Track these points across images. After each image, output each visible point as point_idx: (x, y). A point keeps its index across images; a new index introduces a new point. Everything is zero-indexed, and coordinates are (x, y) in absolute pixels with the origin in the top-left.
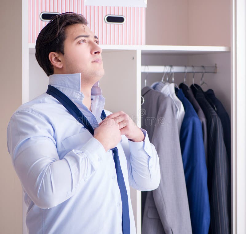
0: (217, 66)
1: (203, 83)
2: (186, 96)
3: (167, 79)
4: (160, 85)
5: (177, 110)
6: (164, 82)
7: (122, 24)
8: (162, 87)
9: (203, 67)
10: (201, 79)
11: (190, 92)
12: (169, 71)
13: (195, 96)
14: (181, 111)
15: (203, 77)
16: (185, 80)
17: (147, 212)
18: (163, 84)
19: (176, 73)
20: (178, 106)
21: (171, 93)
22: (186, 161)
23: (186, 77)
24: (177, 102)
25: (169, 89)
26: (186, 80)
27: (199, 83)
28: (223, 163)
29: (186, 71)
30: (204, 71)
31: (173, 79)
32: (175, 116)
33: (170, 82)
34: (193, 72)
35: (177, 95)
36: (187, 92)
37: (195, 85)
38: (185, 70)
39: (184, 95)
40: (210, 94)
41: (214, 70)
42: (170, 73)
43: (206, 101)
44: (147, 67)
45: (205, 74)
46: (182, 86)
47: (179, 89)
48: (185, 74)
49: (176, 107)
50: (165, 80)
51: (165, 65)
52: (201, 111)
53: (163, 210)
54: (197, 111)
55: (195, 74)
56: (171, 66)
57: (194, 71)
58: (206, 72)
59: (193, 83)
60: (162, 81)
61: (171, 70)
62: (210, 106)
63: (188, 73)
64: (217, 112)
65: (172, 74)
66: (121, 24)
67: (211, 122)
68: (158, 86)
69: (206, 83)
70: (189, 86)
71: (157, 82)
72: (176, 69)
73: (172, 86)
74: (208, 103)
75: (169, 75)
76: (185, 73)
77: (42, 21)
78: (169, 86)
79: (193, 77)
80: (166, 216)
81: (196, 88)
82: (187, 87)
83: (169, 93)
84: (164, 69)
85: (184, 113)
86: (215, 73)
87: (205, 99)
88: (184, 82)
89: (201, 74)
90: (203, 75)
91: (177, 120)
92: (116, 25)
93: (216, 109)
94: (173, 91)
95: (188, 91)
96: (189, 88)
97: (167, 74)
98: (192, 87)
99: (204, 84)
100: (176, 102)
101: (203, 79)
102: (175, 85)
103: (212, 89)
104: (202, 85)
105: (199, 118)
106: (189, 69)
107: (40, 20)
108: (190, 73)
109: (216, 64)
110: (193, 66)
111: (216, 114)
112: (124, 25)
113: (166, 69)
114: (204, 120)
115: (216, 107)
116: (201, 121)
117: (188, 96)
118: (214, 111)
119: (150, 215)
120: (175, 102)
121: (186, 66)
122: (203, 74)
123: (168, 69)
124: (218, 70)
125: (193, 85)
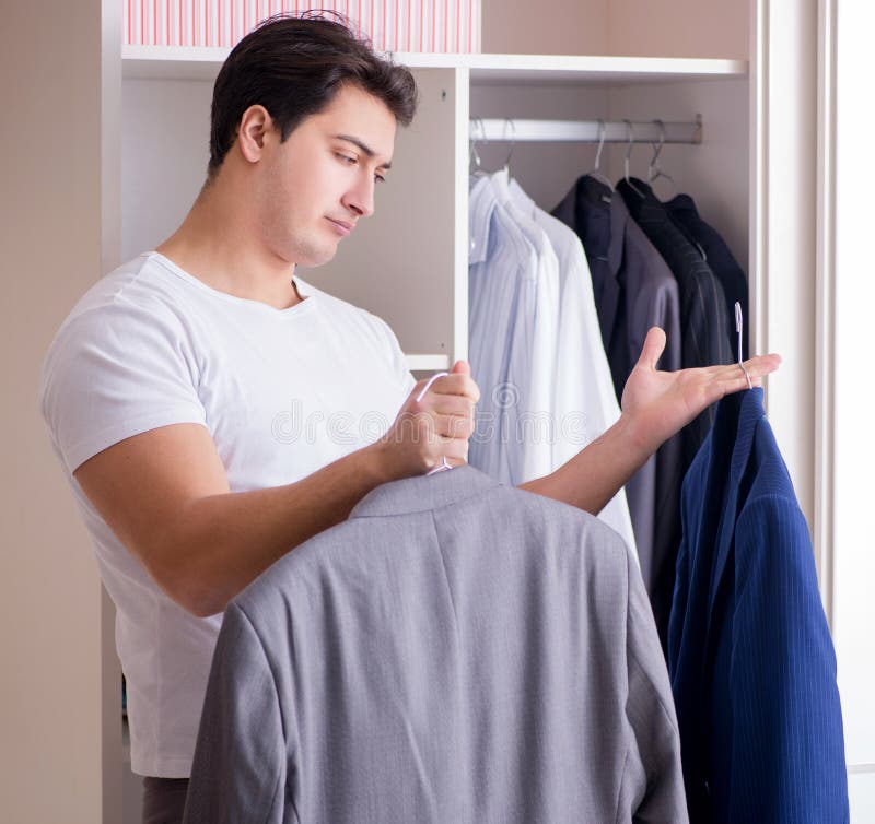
0: (704, 120)
1: (658, 174)
9: (659, 123)
10: (653, 163)
15: (656, 156)
16: (597, 165)
26: (602, 161)
27: (646, 175)
29: (603, 136)
30: (662, 138)
34: (627, 141)
37: (632, 179)
38: (599, 132)
40: (682, 208)
41: (692, 134)
48: (601, 145)
55: (635, 145)
57: (632, 137)
58: (666, 142)
59: (627, 174)
69: (669, 178)
70: (612, 186)
76: (598, 141)
79: (627, 156)
81: (636, 189)
82: (605, 190)
86: (694, 143)
88: (593, 172)
89: (651, 145)
90: (658, 150)
93: (704, 255)
96: (613, 190)
98: (622, 185)
99: (660, 178)
101: (657, 161)
103: (690, 195)
104: (653, 179)
106: (611, 131)
108: (616, 142)
109: (699, 116)
110: (627, 122)
121: (600, 121)
122: (657, 145)
125: (624, 180)
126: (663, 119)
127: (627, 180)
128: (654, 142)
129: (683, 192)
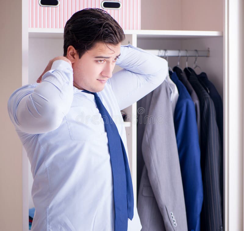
0: (210, 50)
1: (197, 66)
2: (179, 79)
5: (171, 93)
7: (118, 10)
9: (196, 51)
10: (195, 63)
11: (184, 75)
12: (163, 55)
13: (188, 79)
14: (175, 93)
15: (196, 60)
16: (178, 64)
17: (142, 191)
19: (170, 57)
20: (172, 89)
22: (179, 141)
23: (179, 61)
24: (171, 85)
26: (180, 63)
27: (193, 67)
28: (216, 143)
29: (180, 55)
30: (197, 55)
32: (169, 98)
34: (186, 56)
35: (171, 78)
37: (189, 68)
38: (179, 53)
39: (178, 78)
40: (203, 77)
41: (207, 54)
43: (199, 84)
45: (198, 58)
46: (176, 69)
47: (173, 72)
48: (179, 58)
49: (170, 89)
51: (159, 49)
52: (194, 93)
53: (157, 188)
54: (190, 93)
55: (189, 57)
56: (165, 50)
57: (188, 55)
58: (199, 56)
59: (187, 66)
61: (165, 54)
62: (203, 88)
63: (181, 56)
64: (210, 94)
65: (166, 57)
67: (204, 104)
69: (199, 67)
70: (182, 69)
72: (170, 53)
74: (201, 86)
76: (178, 56)
77: (41, 6)
79: (187, 61)
80: (161, 193)
81: (189, 71)
82: (180, 70)
84: (159, 53)
85: (178, 95)
86: (207, 56)
87: (198, 82)
88: (177, 66)
89: (194, 58)
90: (196, 59)
91: (171, 102)
92: (112, 11)
93: (209, 92)
94: (168, 74)
95: (181, 74)
96: (183, 72)
98: (186, 70)
99: (197, 67)
101: (196, 62)
102: (169, 69)
103: (205, 72)
104: (195, 68)
105: (193, 99)
106: (182, 53)
107: (39, 6)
108: (184, 56)
109: (209, 48)
110: (186, 50)
111: (209, 96)
112: (120, 10)
113: (161, 53)
114: (197, 102)
115: (209, 90)
116: (195, 103)
117: (181, 79)
118: (207, 94)
119: (145, 193)
120: (169, 85)
121: (179, 50)
122: (196, 57)
123: (163, 53)
124: (211, 54)
126: (198, 49)
127: (187, 68)
128: (195, 56)
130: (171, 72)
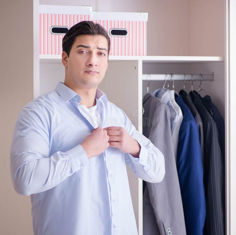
0: (214, 74)
1: (202, 90)
2: (184, 102)
3: (168, 86)
4: (162, 91)
6: (165, 89)
7: (126, 37)
8: (163, 93)
9: (201, 75)
10: (200, 86)
11: (189, 98)
12: (170, 79)
13: (193, 102)
14: (179, 116)
15: (201, 84)
17: (145, 208)
18: (164, 91)
19: (176, 81)
20: (177, 111)
21: (171, 99)
23: (185, 85)
25: (169, 96)
26: (185, 87)
27: (198, 90)
28: (218, 163)
29: (186, 79)
30: (202, 79)
31: (173, 86)
33: (171, 89)
34: (192, 80)
35: (176, 101)
36: (186, 98)
37: (194, 91)
38: (184, 78)
39: (183, 101)
40: (207, 100)
41: (211, 78)
42: (171, 81)
43: (203, 106)
44: (149, 76)
46: (182, 92)
48: (185, 81)
50: (166, 87)
51: (166, 73)
52: (198, 115)
54: (194, 116)
55: (194, 81)
56: (172, 74)
57: (193, 79)
58: (203, 80)
60: (164, 88)
61: (171, 78)
64: (213, 116)
65: (172, 81)
66: (124, 37)
67: (207, 125)
68: (160, 92)
69: (203, 90)
70: (188, 93)
71: (159, 89)
72: (176, 77)
73: (173, 92)
74: (205, 108)
75: (170, 82)
76: (184, 80)
77: (53, 34)
78: (169, 92)
79: (192, 84)
81: (195, 94)
82: (186, 93)
83: (169, 99)
84: (165, 77)
85: (182, 117)
86: (211, 80)
87: (202, 104)
88: (184, 89)
90: (201, 82)
92: (123, 38)
93: (212, 114)
94: (173, 97)
96: (188, 95)
97: (168, 81)
98: (191, 93)
99: (202, 91)
100: (175, 107)
102: (175, 92)
103: (210, 95)
104: (200, 91)
105: (196, 121)
106: (188, 77)
107: (50, 34)
108: (189, 80)
109: (213, 72)
110: (191, 74)
112: (127, 38)
113: (167, 77)
114: (201, 123)
115: (212, 112)
116: (198, 125)
118: (210, 116)
121: (185, 74)
123: (169, 77)
124: (215, 78)
125: (191, 91)
126: (202, 73)
128: (201, 80)
129: (208, 94)
130: (177, 95)
